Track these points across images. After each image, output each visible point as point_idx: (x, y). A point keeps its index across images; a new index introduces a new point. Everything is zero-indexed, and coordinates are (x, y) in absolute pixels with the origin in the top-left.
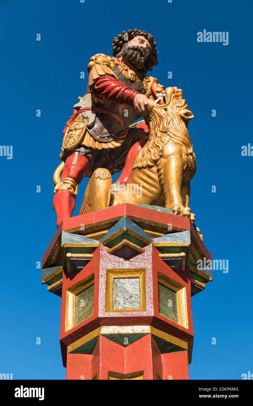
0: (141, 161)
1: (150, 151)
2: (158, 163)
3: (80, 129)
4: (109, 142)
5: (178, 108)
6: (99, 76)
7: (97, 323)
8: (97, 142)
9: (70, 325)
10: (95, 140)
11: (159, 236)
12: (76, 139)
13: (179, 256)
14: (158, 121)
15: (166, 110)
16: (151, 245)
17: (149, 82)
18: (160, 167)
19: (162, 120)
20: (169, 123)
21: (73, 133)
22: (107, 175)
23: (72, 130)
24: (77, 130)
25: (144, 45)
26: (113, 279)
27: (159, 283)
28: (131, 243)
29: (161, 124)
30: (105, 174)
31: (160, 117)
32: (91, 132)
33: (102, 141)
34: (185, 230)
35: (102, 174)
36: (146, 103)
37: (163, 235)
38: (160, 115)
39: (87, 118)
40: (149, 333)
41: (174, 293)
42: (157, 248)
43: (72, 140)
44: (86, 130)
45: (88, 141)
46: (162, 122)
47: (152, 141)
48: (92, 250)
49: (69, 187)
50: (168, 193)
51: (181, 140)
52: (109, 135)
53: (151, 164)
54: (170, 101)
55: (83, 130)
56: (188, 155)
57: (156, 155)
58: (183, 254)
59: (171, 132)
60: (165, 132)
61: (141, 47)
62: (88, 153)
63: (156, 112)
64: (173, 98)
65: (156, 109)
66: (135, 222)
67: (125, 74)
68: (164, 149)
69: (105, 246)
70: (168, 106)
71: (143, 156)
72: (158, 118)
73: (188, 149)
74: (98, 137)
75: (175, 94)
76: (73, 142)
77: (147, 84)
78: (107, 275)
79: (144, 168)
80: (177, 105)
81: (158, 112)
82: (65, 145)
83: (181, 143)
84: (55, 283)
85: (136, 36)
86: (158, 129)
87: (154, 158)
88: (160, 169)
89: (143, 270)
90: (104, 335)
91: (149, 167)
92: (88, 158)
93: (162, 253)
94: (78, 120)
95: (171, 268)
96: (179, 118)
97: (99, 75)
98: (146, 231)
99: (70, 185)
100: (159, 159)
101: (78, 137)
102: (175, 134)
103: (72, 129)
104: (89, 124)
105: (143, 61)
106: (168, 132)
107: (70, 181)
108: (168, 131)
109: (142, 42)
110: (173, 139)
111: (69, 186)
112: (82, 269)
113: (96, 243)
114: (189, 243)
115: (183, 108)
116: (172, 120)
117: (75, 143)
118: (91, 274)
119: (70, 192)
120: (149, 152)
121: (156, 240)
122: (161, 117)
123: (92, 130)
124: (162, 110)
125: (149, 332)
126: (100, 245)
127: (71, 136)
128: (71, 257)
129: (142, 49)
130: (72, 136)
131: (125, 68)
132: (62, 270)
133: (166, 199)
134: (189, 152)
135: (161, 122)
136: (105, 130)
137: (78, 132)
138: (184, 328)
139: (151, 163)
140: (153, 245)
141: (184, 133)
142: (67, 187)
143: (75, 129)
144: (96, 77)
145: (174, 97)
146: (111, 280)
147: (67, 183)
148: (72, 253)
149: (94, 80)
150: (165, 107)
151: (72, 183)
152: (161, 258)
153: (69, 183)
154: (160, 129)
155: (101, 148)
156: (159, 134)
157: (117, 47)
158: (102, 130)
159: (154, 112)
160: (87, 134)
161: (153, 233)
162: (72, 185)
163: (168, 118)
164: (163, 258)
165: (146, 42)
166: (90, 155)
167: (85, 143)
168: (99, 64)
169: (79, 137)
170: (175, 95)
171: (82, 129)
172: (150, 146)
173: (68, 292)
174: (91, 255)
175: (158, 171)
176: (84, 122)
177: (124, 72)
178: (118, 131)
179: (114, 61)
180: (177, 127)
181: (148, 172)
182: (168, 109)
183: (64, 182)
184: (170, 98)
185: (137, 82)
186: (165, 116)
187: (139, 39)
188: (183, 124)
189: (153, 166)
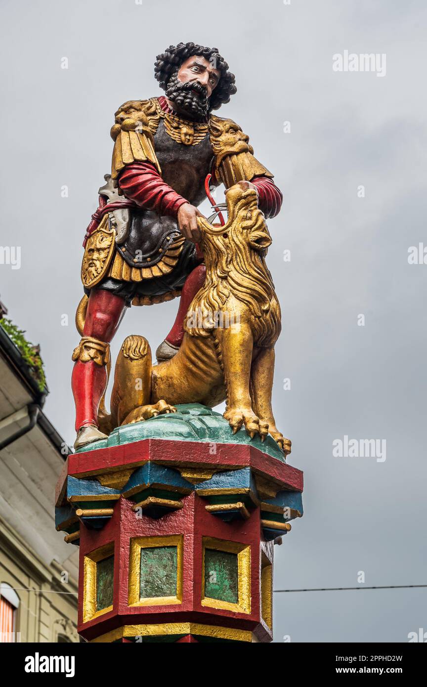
2: (214, 333)
3: (105, 249)
4: (154, 265)
6: (123, 166)
8: (133, 269)
9: (89, 613)
10: (131, 266)
11: (206, 480)
12: (100, 269)
13: (234, 508)
14: (214, 257)
15: (226, 236)
16: (193, 495)
17: (219, 136)
18: (217, 341)
19: (220, 255)
20: (230, 261)
21: (96, 255)
22: (141, 350)
23: (93, 250)
24: (101, 251)
25: (204, 79)
26: (140, 551)
28: (160, 501)
29: (218, 262)
30: (137, 350)
31: (217, 250)
32: (123, 252)
33: (144, 265)
34: (243, 468)
35: (133, 351)
36: (194, 226)
37: (209, 476)
38: (216, 247)
39: (116, 227)
40: (188, 634)
42: (202, 497)
44: (115, 250)
45: (119, 270)
46: (220, 259)
47: (205, 294)
48: (111, 503)
49: (93, 355)
51: (249, 291)
52: (153, 253)
53: (205, 334)
54: (233, 218)
55: (110, 250)
56: (260, 316)
58: (240, 505)
59: (234, 280)
60: (225, 279)
61: (199, 83)
63: (210, 241)
64: (238, 212)
65: (210, 236)
66: (165, 467)
67: (175, 136)
69: (127, 500)
70: (230, 229)
72: (214, 251)
74: (136, 260)
75: (242, 201)
76: (95, 276)
80: (244, 225)
81: (213, 241)
83: (248, 298)
86: (215, 271)
90: (127, 638)
91: (204, 338)
93: (211, 504)
94: (103, 230)
96: (248, 248)
98: (185, 475)
99: (95, 351)
101: (102, 265)
102: (240, 282)
103: (93, 248)
104: (118, 238)
106: (229, 278)
107: (94, 344)
108: (230, 276)
110: (235, 292)
111: (92, 352)
113: (116, 493)
114: (247, 490)
115: (253, 230)
116: (236, 255)
117: (99, 277)
119: (95, 364)
121: (199, 487)
122: (219, 252)
123: (124, 249)
124: (219, 237)
125: (188, 631)
126: (120, 499)
127: (92, 261)
128: (82, 516)
129: (200, 86)
130: (94, 263)
131: (175, 125)
135: (218, 257)
137: (103, 255)
138: (244, 613)
139: (204, 332)
140: (196, 494)
142: (90, 355)
143: (98, 250)
144: (119, 166)
145: (239, 209)
147: (90, 348)
148: (83, 508)
149: (118, 171)
150: (225, 232)
151: (99, 347)
152: (208, 511)
153: (93, 346)
154: (218, 272)
155: (139, 279)
156: (216, 281)
159: (208, 241)
160: (117, 256)
161: (195, 476)
162: (98, 350)
163: (229, 251)
164: (211, 511)
167: (114, 274)
169: (104, 265)
170: (242, 204)
171: (109, 248)
172: (203, 302)
173: (87, 559)
174: (110, 511)
175: (216, 346)
176: (111, 234)
177: (172, 132)
178: (168, 241)
179: (154, 113)
180: (244, 266)
181: (201, 344)
182: (230, 234)
183: (85, 344)
184: (234, 211)
185: (197, 143)
186: (223, 249)
187: (195, 64)
188: (255, 258)
189: (208, 337)
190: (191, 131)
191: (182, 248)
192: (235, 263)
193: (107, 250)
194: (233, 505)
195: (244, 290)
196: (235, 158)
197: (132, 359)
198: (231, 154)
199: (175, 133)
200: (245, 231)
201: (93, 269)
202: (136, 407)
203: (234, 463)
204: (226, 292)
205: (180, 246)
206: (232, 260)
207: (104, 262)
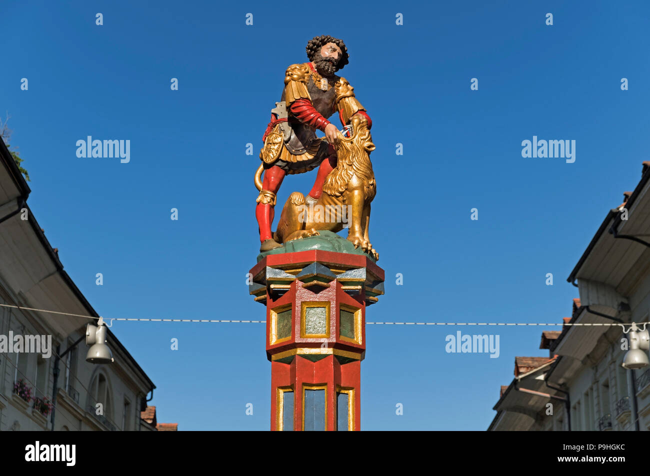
2: (344, 194)
3: (278, 143)
4: (303, 154)
6: (295, 99)
7: (295, 346)
9: (274, 340)
10: (291, 154)
11: (343, 273)
12: (275, 155)
13: (356, 289)
14: (345, 153)
15: (352, 143)
16: (335, 280)
17: (339, 87)
19: (348, 153)
21: (272, 147)
23: (271, 144)
25: (335, 56)
27: (341, 310)
28: (319, 282)
30: (299, 200)
32: (288, 146)
33: (297, 153)
34: (362, 267)
35: (297, 201)
36: (335, 137)
37: (345, 271)
38: (347, 149)
39: (284, 132)
40: (332, 354)
41: (352, 314)
42: (340, 282)
44: (283, 144)
46: (348, 155)
48: (290, 282)
51: (363, 173)
52: (303, 147)
53: (338, 194)
54: (356, 133)
56: (369, 187)
58: (359, 287)
59: (355, 166)
60: (351, 165)
62: (285, 166)
63: (343, 145)
65: (343, 142)
66: (323, 265)
67: (318, 85)
68: (349, 183)
69: (300, 281)
70: (354, 139)
72: (345, 151)
73: (369, 180)
74: (294, 151)
76: (272, 157)
78: (302, 305)
79: (333, 196)
80: (362, 138)
81: (345, 146)
82: (265, 158)
83: (363, 177)
84: (261, 297)
86: (345, 161)
87: (340, 190)
88: (345, 200)
89: (329, 302)
90: (298, 355)
91: (337, 197)
93: (344, 286)
94: (276, 133)
95: (351, 297)
96: (363, 151)
98: (331, 270)
99: (270, 198)
100: (345, 191)
104: (285, 138)
107: (269, 194)
108: (353, 165)
109: (334, 50)
110: (356, 173)
111: (269, 199)
112: (282, 296)
113: (293, 277)
114: (365, 279)
115: (366, 140)
116: (357, 154)
117: (274, 158)
118: (289, 302)
119: (270, 205)
121: (339, 277)
122: (348, 151)
123: (288, 144)
124: (348, 143)
125: (332, 352)
126: (296, 280)
128: (274, 288)
129: (333, 60)
130: (271, 151)
131: (318, 79)
132: (266, 289)
134: (370, 183)
136: (300, 143)
137: (276, 147)
138: (358, 345)
140: (337, 280)
141: (367, 166)
143: (274, 144)
144: (292, 100)
145: (359, 129)
146: (305, 309)
147: (267, 196)
148: (274, 284)
149: (290, 103)
150: (352, 140)
151: (272, 196)
152: (343, 290)
154: (347, 161)
155: (295, 161)
156: (345, 166)
157: (311, 51)
158: (297, 143)
160: (284, 148)
161: (337, 271)
162: (272, 198)
163: (353, 151)
165: (338, 50)
166: (287, 168)
168: (295, 81)
169: (278, 152)
170: (361, 126)
171: (280, 143)
172: (337, 177)
173: (272, 311)
174: (289, 286)
175: (344, 201)
176: (281, 136)
177: (317, 83)
179: (308, 72)
180: (361, 160)
181: (335, 200)
182: (354, 142)
183: (264, 194)
184: (357, 130)
185: (329, 90)
186: (350, 150)
187: (331, 47)
188: (366, 155)
189: (339, 196)
190: (326, 83)
191: (320, 145)
192: (356, 158)
194: (356, 287)
195: (361, 172)
196: (347, 99)
197: (296, 205)
198: (345, 97)
200: (362, 141)
201: (271, 155)
202: (296, 231)
203: (357, 265)
204: (352, 173)
206: (355, 156)
207: (277, 150)
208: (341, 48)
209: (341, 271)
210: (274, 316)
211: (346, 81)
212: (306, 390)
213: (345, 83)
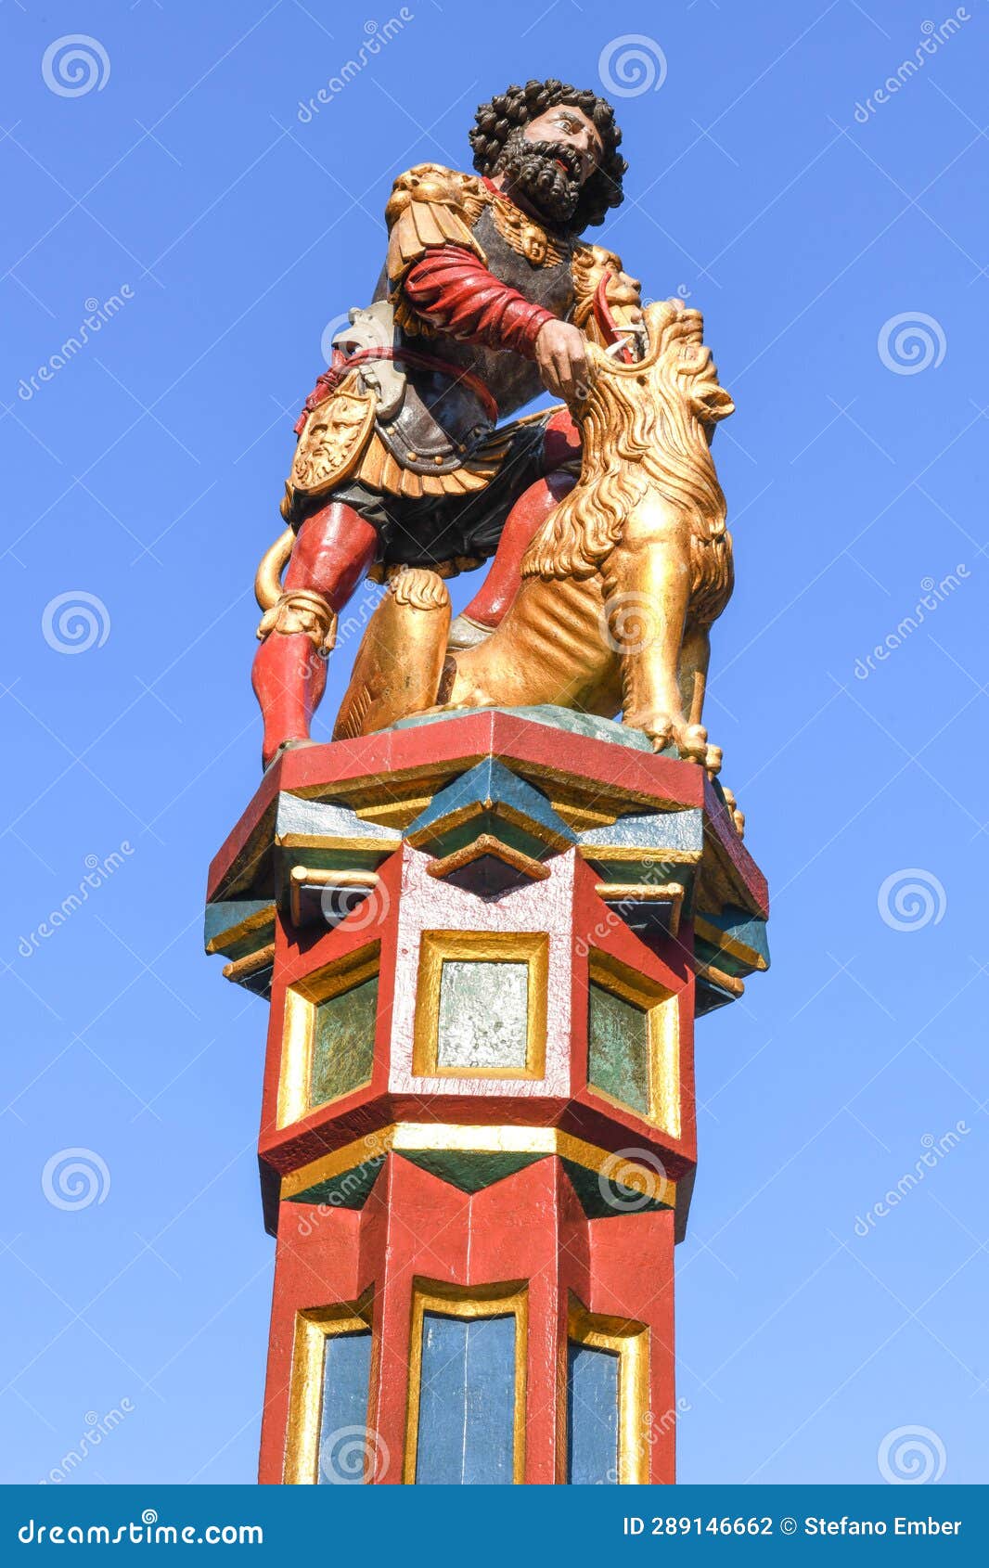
0: (552, 553)
1: (582, 523)
2: (607, 564)
3: (352, 425)
4: (448, 473)
5: (685, 376)
6: (423, 249)
7: (384, 1111)
8: (405, 470)
9: (294, 1108)
10: (402, 466)
11: (601, 825)
12: (338, 459)
13: (661, 894)
14: (615, 420)
15: (642, 381)
16: (571, 854)
17: (589, 266)
18: (612, 580)
19: (628, 417)
20: (651, 428)
21: (329, 435)
22: (435, 594)
23: (324, 428)
24: (342, 428)
25: (581, 141)
26: (440, 964)
27: (592, 982)
28: (505, 848)
29: (622, 430)
30: (427, 591)
31: (622, 405)
32: (390, 435)
33: (424, 467)
34: (688, 808)
35: (419, 594)
36: (577, 355)
37: (610, 820)
38: (623, 401)
39: (378, 388)
40: (551, 1155)
41: (638, 1013)
42: (592, 864)
43: (323, 462)
44: (373, 430)
45: (377, 469)
46: (626, 425)
47: (590, 489)
48: (378, 860)
49: (307, 623)
50: (634, 671)
51: (688, 488)
52: (448, 447)
53: (583, 566)
54: (659, 350)
55: (362, 427)
56: (707, 543)
57: (602, 538)
58: (674, 888)
59: (656, 463)
60: (637, 460)
61: (571, 147)
62: (376, 509)
63: (608, 387)
64: (669, 341)
65: (608, 377)
66: (522, 777)
67: (512, 239)
68: (631, 519)
69: (420, 848)
70: (651, 369)
71: (558, 535)
72: (614, 408)
73: (709, 520)
74: (411, 455)
75: (677, 325)
76: (328, 471)
77: (582, 274)
78: (423, 948)
79: (561, 578)
80: (682, 366)
81: (615, 388)
82: (300, 478)
83: (685, 499)
84: (251, 956)
85: (553, 104)
86: (614, 447)
87: (593, 547)
88: (614, 585)
89: (542, 939)
90: (402, 1153)
91: (578, 576)
92: (376, 524)
93: (608, 881)
94: (349, 393)
95: (635, 931)
96: (686, 413)
97: (423, 244)
98: (556, 806)
99: (311, 615)
100: (611, 551)
101: (345, 452)
102: (669, 468)
103: (324, 422)
104: (381, 408)
105: (572, 194)
106: (645, 459)
107: (310, 603)
108: (647, 456)
109: (575, 127)
110: (660, 485)
111: (306, 618)
113: (390, 837)
114: (697, 854)
115: (700, 377)
116: (662, 419)
117: (333, 475)
118: (369, 940)
119: (310, 640)
120: (578, 526)
121: (588, 838)
122: (625, 407)
123: (390, 430)
124: (628, 382)
125: (552, 1148)
126: (401, 848)
127: (321, 446)
128: (306, 881)
129: (571, 153)
130: (326, 449)
131: (512, 218)
132: (272, 915)
133: (629, 689)
134: (712, 529)
135: (623, 422)
136: (437, 432)
137: (346, 434)
138: (665, 1135)
139: (583, 563)
140: (578, 855)
141: (699, 466)
142: (301, 623)
143: (336, 425)
144: (412, 249)
145: (672, 339)
146: (436, 964)
147: (302, 609)
148: (309, 865)
149: (405, 260)
150: (642, 373)
151: (319, 611)
152: (601, 897)
153: (309, 608)
154: (621, 448)
155: (418, 494)
156: (616, 464)
157: (489, 139)
158: (425, 428)
159: (604, 387)
160: (373, 442)
161: (581, 813)
162: (318, 617)
163: (648, 409)
164: (607, 897)
165: (589, 126)
166: (381, 516)
167: (365, 473)
168: (426, 202)
169: (349, 451)
170: (676, 331)
171: (360, 423)
172: (582, 505)
173: (292, 995)
174: (370, 876)
175: (607, 591)
176: (365, 401)
177: (507, 231)
178: (477, 435)
179: (474, 190)
180: (679, 443)
182: (650, 378)
183: (290, 603)
184: (660, 339)
185: (550, 266)
186: (636, 406)
187: (564, 117)
188: (698, 434)
189: (591, 574)
190: (542, 237)
191: (510, 443)
192: (660, 434)
193: (356, 427)
194: (660, 889)
195: (678, 484)
197: (415, 607)
199: (513, 235)
200: (683, 377)
201: (323, 458)
202: (410, 711)
203: (669, 795)
204: (641, 486)
205: (508, 441)
206: (652, 426)
207: (348, 446)
208: (597, 126)
209: (597, 817)
210: (300, 1011)
211: (613, 255)
212: (428, 1313)
213: (610, 259)
